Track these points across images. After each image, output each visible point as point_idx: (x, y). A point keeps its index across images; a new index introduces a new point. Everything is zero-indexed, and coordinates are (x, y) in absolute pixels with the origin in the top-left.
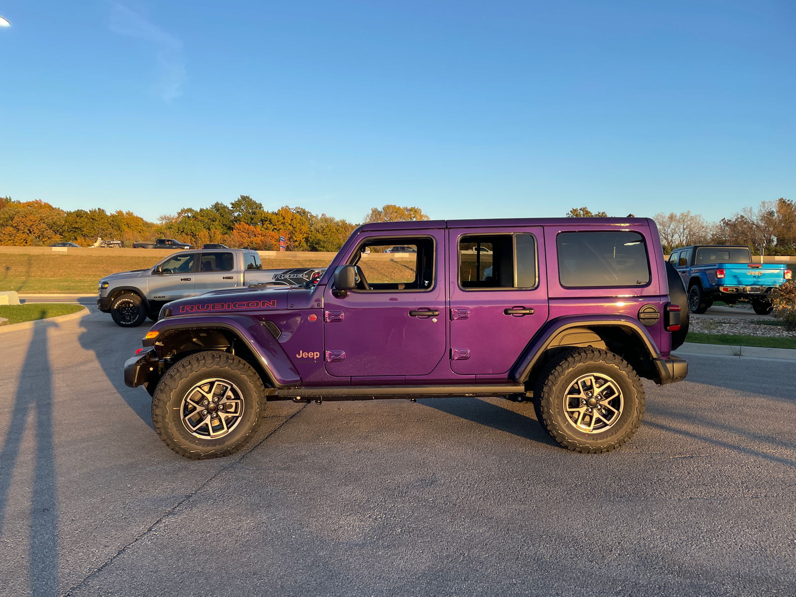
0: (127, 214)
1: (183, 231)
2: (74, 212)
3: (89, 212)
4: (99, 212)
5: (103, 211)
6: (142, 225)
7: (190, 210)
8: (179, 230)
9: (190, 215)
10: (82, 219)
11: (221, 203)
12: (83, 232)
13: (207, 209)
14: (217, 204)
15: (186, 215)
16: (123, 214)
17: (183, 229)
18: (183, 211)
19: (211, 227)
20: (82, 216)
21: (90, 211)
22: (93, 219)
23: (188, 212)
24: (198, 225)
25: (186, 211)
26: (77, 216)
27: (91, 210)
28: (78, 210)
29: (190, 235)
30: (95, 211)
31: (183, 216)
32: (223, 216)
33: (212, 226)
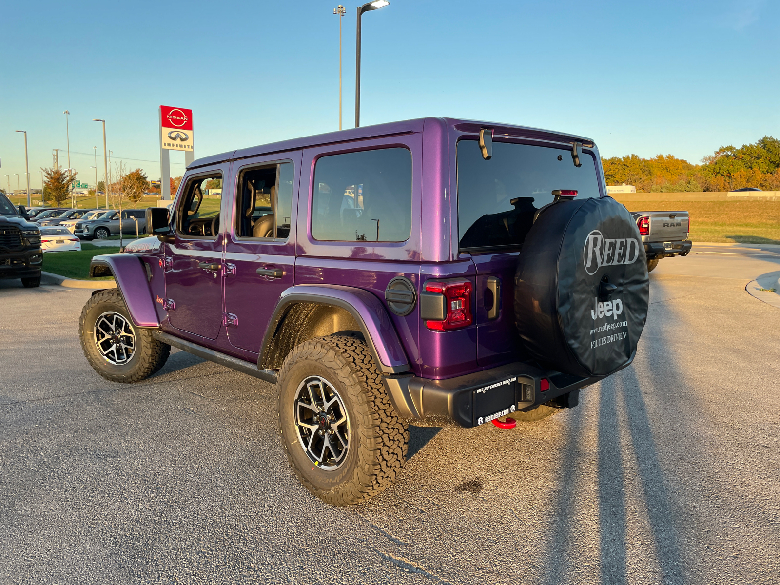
0: (668, 157)
1: (719, 172)
2: (609, 160)
3: (622, 160)
4: (632, 158)
5: (636, 156)
6: (682, 168)
7: (730, 148)
8: (714, 171)
9: (729, 153)
10: (616, 166)
11: (771, 137)
12: (615, 179)
13: (751, 145)
14: (766, 138)
15: (725, 153)
16: (663, 158)
17: (719, 169)
18: (722, 150)
19: (753, 165)
20: (615, 164)
21: (623, 158)
22: (625, 165)
23: (728, 150)
24: (737, 164)
25: (725, 149)
26: (612, 164)
27: (625, 156)
28: (613, 158)
29: (727, 176)
30: (628, 157)
31: (722, 156)
32: (771, 152)
33: (755, 164)
